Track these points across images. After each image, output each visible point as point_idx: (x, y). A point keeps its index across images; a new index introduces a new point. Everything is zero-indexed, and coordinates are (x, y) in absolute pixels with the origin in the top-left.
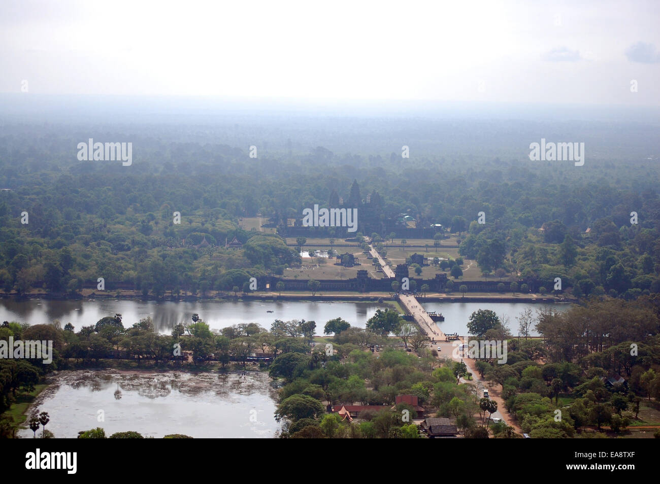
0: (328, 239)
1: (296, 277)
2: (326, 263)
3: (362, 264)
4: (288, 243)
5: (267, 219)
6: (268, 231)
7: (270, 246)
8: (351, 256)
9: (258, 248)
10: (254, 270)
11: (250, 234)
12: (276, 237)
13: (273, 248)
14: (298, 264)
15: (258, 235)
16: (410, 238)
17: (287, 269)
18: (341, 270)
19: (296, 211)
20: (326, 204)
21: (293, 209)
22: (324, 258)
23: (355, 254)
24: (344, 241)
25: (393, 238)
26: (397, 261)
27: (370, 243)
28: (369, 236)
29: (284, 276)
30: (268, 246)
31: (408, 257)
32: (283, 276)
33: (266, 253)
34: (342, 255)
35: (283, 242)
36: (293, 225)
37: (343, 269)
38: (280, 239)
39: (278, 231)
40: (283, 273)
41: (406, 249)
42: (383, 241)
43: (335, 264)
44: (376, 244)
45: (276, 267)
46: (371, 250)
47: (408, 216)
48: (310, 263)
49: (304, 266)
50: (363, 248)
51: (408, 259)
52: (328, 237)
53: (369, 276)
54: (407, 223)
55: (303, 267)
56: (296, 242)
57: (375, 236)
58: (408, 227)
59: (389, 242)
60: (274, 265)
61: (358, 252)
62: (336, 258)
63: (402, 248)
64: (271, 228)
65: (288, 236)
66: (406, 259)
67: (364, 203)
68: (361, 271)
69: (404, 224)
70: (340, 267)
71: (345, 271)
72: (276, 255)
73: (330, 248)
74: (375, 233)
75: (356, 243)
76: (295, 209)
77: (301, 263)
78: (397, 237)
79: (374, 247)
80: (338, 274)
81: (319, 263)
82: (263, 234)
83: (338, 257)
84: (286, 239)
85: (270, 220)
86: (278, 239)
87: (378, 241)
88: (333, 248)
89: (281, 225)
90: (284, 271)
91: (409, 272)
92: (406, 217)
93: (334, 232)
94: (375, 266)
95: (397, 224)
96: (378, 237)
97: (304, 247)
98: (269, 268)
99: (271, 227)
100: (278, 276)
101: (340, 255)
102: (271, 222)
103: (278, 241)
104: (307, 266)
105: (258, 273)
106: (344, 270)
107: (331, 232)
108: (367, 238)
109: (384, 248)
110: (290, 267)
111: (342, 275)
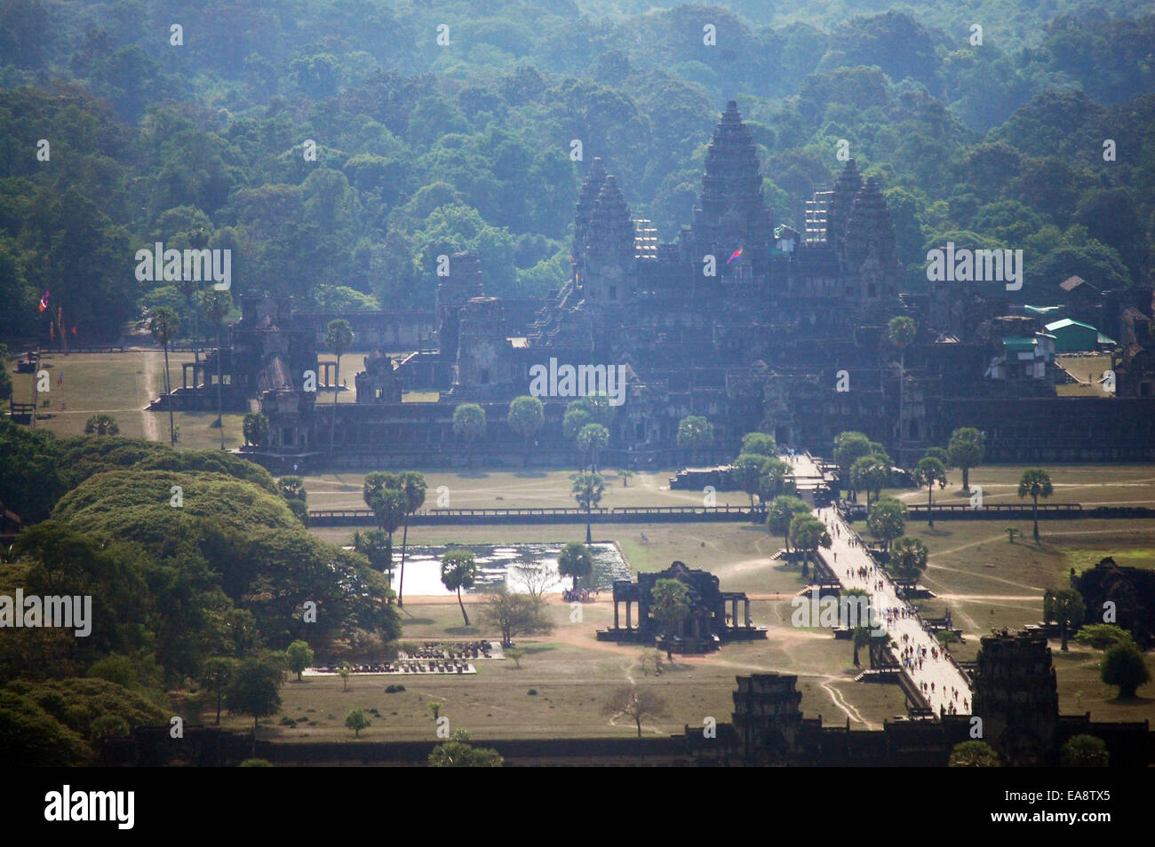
0: (565, 473)
1: (356, 722)
2: (546, 627)
3: (774, 632)
4: (313, 507)
5: (190, 358)
6: (197, 434)
7: (197, 535)
8: (704, 584)
9: (117, 550)
10: (91, 692)
11: (77, 457)
12: (239, 472)
13: (214, 546)
14: (375, 638)
15: (128, 461)
16: (1078, 461)
17: (308, 672)
18: (643, 670)
19: (371, 302)
20: (556, 258)
21: (356, 295)
22: (534, 602)
23: (730, 572)
24: (665, 488)
25: (966, 462)
26: (992, 611)
27: (823, 498)
28: (820, 450)
29: (290, 723)
30: (182, 533)
31: (1062, 580)
32: (276, 719)
33: (169, 577)
34: (647, 580)
35: (280, 503)
36: (350, 394)
37: (650, 664)
38: (264, 484)
39: (253, 432)
40: (279, 701)
41: (1048, 530)
42: (907, 483)
43: (602, 637)
44: (862, 499)
45: (236, 663)
46: (827, 543)
47: (1067, 322)
48: (450, 631)
49: (411, 650)
50: (779, 528)
51: (1063, 595)
52: (568, 464)
53: (808, 712)
54: (1060, 363)
55: (403, 657)
56: (363, 505)
57: (857, 450)
58: (1063, 391)
59: (945, 490)
60: (223, 652)
61: (748, 552)
62: (609, 595)
63: (1025, 527)
64: (214, 418)
65: (317, 466)
66: (1048, 594)
67: (786, 246)
68: (756, 677)
69: (1040, 371)
70: (631, 654)
71: (668, 678)
72: (236, 590)
73: (576, 534)
74: (855, 437)
75: (740, 501)
76: (367, 291)
77: (391, 632)
78: (995, 456)
79: (849, 518)
80: (618, 700)
81: (507, 631)
82: (156, 456)
83: (623, 593)
84: (307, 480)
85: (208, 367)
86: (249, 487)
87: (874, 483)
88: (597, 531)
89: (271, 397)
90: (285, 691)
91: (1060, 680)
92: (1051, 327)
93: (605, 432)
94: (850, 645)
95: (995, 372)
96: (875, 462)
97: (416, 534)
98: (192, 670)
99: (213, 409)
100: (242, 723)
101: (634, 579)
102: (215, 380)
103: (249, 500)
104: (429, 651)
105: (112, 707)
106: (660, 669)
107: (586, 433)
108: (805, 470)
109: (913, 529)
110: (326, 659)
111: (648, 706)
